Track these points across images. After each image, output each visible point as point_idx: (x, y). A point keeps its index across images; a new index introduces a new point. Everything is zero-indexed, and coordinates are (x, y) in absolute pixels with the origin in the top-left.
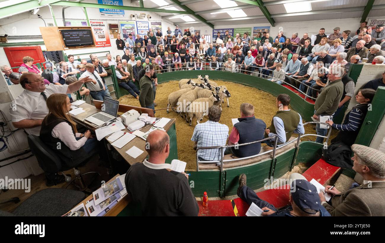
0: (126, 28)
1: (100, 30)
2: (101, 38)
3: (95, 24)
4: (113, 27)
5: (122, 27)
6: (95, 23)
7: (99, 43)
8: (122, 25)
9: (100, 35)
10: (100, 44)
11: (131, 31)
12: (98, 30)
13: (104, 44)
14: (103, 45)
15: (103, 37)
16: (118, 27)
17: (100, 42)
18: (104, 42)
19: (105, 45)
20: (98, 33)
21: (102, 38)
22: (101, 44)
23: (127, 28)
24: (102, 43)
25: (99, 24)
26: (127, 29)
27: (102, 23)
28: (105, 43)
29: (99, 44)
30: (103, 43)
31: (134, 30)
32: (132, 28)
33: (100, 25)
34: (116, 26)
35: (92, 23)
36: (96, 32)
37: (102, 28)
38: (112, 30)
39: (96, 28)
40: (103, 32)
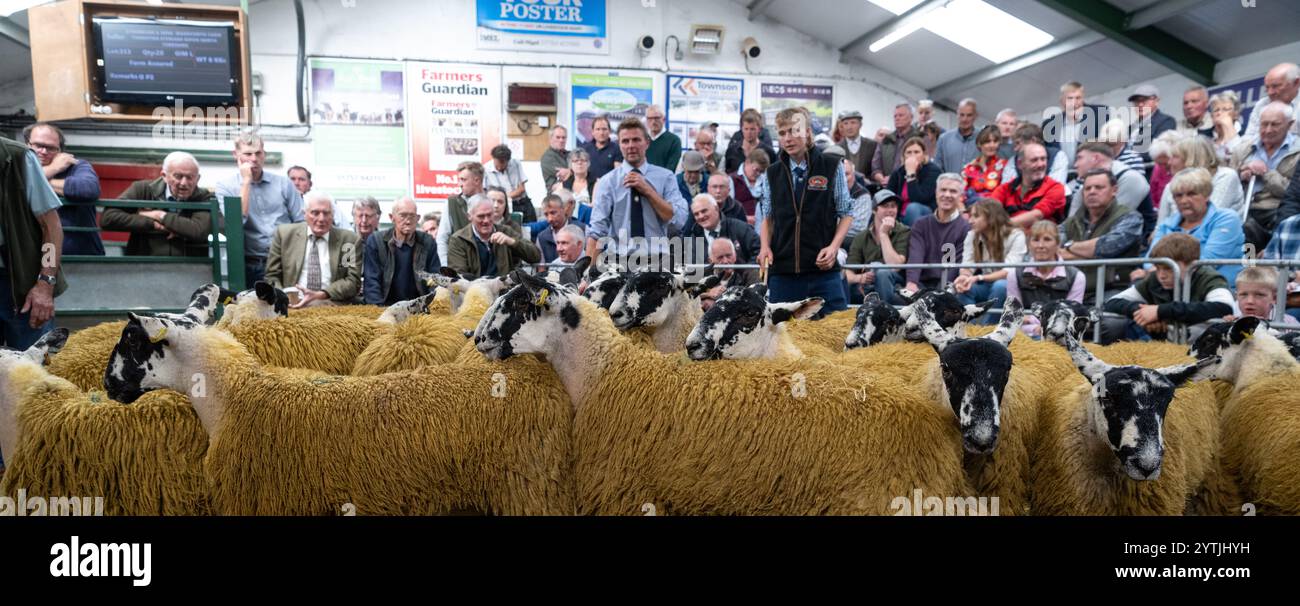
1: (459, 112)
2: (458, 153)
3: (443, 83)
4: (531, 100)
5: (578, 102)
6: (444, 77)
7: (440, 179)
8: (581, 92)
9: (458, 140)
10: (448, 185)
12: (449, 112)
15: (468, 149)
16: (554, 103)
17: (447, 173)
20: (445, 125)
21: (464, 152)
22: (452, 185)
25: (459, 83)
27: (479, 78)
29: (441, 185)
33: (463, 90)
34: (543, 96)
35: (427, 79)
36: (441, 124)
37: (474, 104)
38: (524, 117)
39: (441, 104)
40: (474, 124)
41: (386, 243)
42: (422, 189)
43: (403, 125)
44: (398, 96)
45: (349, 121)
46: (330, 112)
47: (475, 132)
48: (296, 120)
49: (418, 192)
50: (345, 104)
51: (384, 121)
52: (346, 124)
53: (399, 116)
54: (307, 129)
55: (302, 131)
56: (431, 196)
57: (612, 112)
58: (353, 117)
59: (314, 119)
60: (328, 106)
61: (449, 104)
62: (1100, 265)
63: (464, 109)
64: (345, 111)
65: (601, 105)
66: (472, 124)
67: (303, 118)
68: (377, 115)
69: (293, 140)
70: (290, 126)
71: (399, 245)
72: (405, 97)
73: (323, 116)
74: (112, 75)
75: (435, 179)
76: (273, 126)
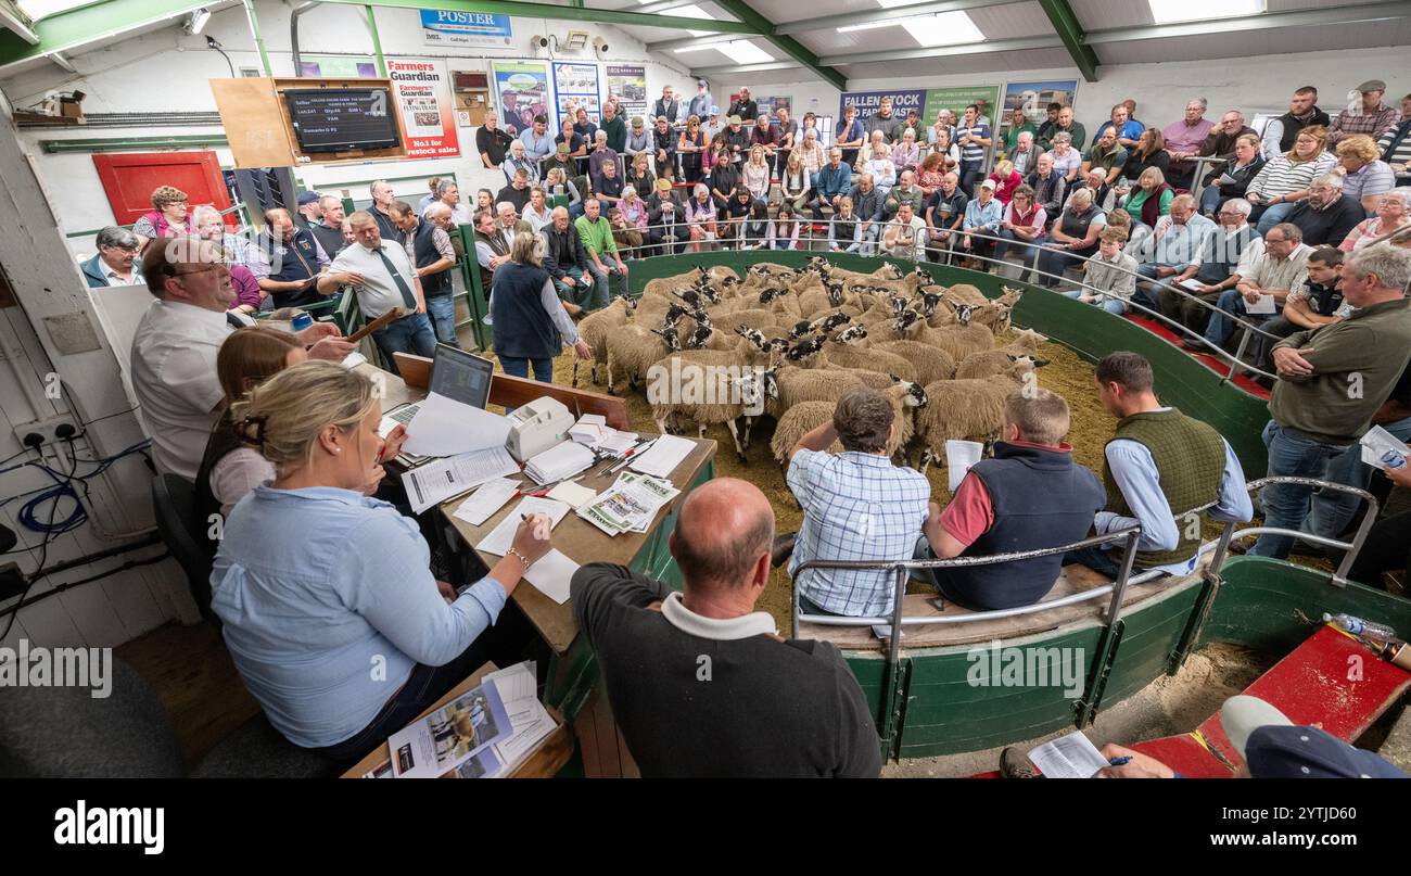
0: (514, 89)
1: (421, 94)
2: (426, 124)
3: (406, 72)
4: (469, 84)
5: (500, 83)
6: (405, 67)
7: (416, 144)
8: (501, 76)
9: (423, 114)
10: (423, 148)
11: (535, 100)
12: (414, 94)
13: (436, 148)
14: (433, 151)
15: (432, 121)
16: (486, 85)
17: (420, 139)
18: (436, 139)
19: (440, 151)
20: (413, 104)
21: (429, 123)
22: (426, 148)
23: (518, 89)
24: (430, 143)
25: (417, 72)
26: (520, 92)
27: (431, 68)
28: (439, 143)
29: (418, 148)
30: (434, 143)
31: (543, 94)
32: (538, 89)
33: (422, 77)
34: (478, 81)
35: (394, 69)
36: (410, 103)
37: (431, 87)
38: (467, 96)
40: (433, 102)
47: (435, 107)
57: (524, 90)
61: (414, 88)
63: (425, 90)
65: (516, 85)
75: (413, 144)
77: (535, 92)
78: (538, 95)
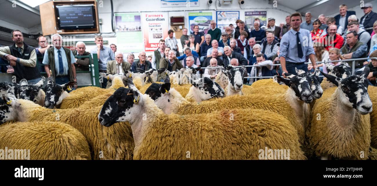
0: (196, 23)
1: (157, 26)
2: (157, 38)
3: (152, 18)
4: (176, 21)
5: (191, 21)
6: (152, 16)
7: (152, 45)
8: (191, 18)
9: (157, 34)
10: (154, 47)
12: (154, 26)
15: (159, 37)
17: (154, 44)
20: (153, 30)
22: (156, 47)
23: (198, 23)
25: (156, 18)
26: (199, 24)
27: (162, 16)
29: (152, 47)
33: (158, 19)
34: (181, 20)
35: (147, 17)
36: (152, 30)
37: (161, 24)
38: (175, 26)
39: (151, 24)
40: (161, 29)
41: (138, 64)
42: (147, 49)
43: (141, 31)
44: (139, 23)
45: (126, 31)
46: (121, 28)
47: (161, 31)
48: (111, 31)
49: (146, 50)
50: (125, 26)
51: (136, 30)
52: (125, 32)
53: (140, 28)
54: (115, 33)
55: (113, 34)
56: (149, 51)
57: (201, 23)
58: (127, 29)
59: (116, 30)
60: (120, 27)
61: (154, 24)
62: (353, 61)
63: (158, 25)
64: (125, 28)
65: (197, 21)
66: (160, 29)
67: (113, 30)
68: (134, 28)
69: (111, 37)
70: (110, 33)
71: (141, 65)
72: (141, 22)
73: (119, 29)
74: (62, 22)
75: (150, 46)
76: (105, 33)
77: (207, 24)
78: (208, 25)
